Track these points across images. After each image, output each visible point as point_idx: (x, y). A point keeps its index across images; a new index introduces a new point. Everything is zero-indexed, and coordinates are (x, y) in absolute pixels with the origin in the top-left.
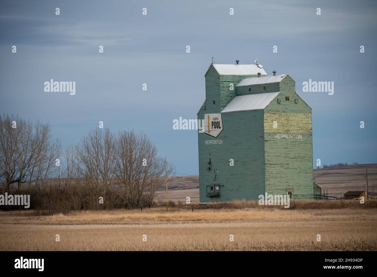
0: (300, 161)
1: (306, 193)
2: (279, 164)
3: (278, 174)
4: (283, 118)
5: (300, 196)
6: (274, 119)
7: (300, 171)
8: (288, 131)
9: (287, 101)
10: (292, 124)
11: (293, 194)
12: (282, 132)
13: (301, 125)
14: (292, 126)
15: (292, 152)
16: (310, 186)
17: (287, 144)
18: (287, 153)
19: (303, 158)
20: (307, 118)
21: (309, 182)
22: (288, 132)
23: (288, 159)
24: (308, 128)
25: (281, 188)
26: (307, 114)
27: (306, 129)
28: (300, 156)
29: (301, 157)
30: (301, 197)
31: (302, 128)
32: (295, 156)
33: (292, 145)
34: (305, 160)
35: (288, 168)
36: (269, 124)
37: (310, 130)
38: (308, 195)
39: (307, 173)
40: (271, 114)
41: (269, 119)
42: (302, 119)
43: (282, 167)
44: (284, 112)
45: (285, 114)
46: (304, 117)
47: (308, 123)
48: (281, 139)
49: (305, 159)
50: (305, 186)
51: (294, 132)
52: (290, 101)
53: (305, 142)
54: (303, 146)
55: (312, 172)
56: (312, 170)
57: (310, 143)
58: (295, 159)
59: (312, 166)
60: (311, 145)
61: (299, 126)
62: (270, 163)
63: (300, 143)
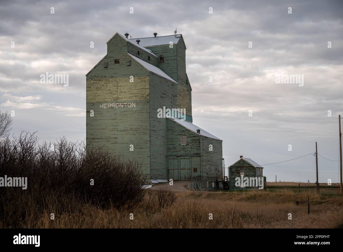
0: (133, 134)
2: (104, 138)
4: (111, 85)
6: (99, 86)
8: (118, 98)
9: (117, 65)
10: (122, 90)
12: (109, 100)
13: (135, 91)
14: (122, 93)
15: (122, 124)
16: (145, 164)
17: (115, 114)
18: (116, 125)
19: (136, 130)
20: (143, 82)
21: (144, 159)
22: (117, 100)
23: (116, 132)
24: (144, 94)
26: (143, 77)
27: (142, 96)
28: (132, 128)
29: (134, 130)
31: (136, 94)
32: (126, 129)
33: (122, 116)
34: (139, 133)
35: (116, 143)
36: (92, 92)
37: (148, 96)
39: (142, 148)
40: (96, 81)
41: (92, 87)
42: (135, 84)
43: (108, 142)
44: (112, 77)
45: (113, 79)
46: (139, 81)
47: (145, 89)
48: (108, 109)
49: (139, 131)
51: (126, 99)
52: (120, 64)
53: (141, 111)
54: (137, 117)
55: (149, 147)
56: (148, 145)
57: (147, 113)
58: (126, 132)
59: (149, 140)
60: (148, 114)
61: (132, 93)
62: (92, 137)
63: (132, 112)
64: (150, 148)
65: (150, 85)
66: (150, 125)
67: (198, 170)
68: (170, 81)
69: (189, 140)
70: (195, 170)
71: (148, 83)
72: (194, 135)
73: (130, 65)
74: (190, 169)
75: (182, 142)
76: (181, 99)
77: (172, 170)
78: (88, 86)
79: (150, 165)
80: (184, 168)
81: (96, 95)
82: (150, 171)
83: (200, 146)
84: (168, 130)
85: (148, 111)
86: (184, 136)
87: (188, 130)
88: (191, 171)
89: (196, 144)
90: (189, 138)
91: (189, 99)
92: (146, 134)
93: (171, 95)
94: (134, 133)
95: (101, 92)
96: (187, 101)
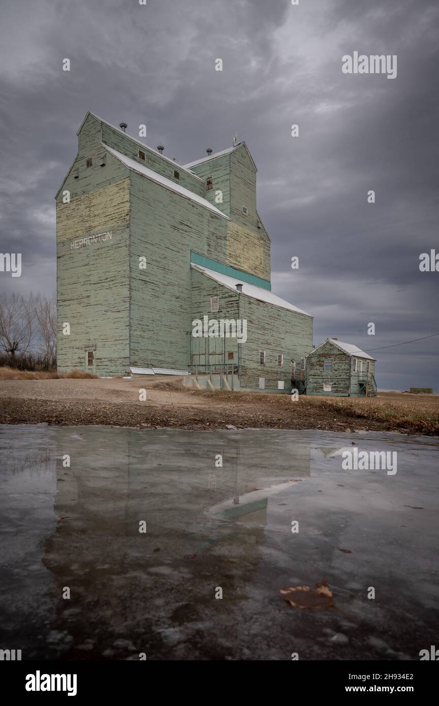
0: (108, 287)
1: (116, 355)
2: (76, 297)
3: (74, 317)
4: (83, 207)
5: (106, 360)
6: (69, 212)
7: (106, 308)
8: (91, 228)
10: (97, 213)
11: (95, 357)
12: (80, 233)
13: (110, 211)
14: (96, 218)
15: (96, 272)
16: (123, 340)
17: (88, 256)
18: (88, 274)
19: (112, 280)
20: (121, 190)
21: (122, 331)
22: (90, 231)
23: (88, 287)
24: (122, 213)
25: (77, 344)
26: (122, 181)
27: (120, 216)
28: (108, 277)
29: (109, 280)
30: (108, 363)
31: (112, 216)
32: (100, 279)
33: (96, 257)
34: (115, 285)
35: (89, 305)
36: (63, 224)
37: (127, 215)
38: (120, 358)
39: (119, 311)
40: (66, 204)
41: (62, 215)
42: (112, 198)
43: (80, 304)
44: (84, 192)
45: (85, 196)
46: (116, 189)
47: (124, 203)
48: (79, 249)
49: (116, 282)
50: (115, 340)
51: (99, 228)
52: (92, 167)
53: (118, 244)
54: (114, 255)
55: (128, 309)
56: (127, 305)
57: (126, 246)
58: (100, 285)
59: (128, 296)
60: (127, 249)
61: (107, 215)
62: (63, 297)
63: (107, 249)
64: (130, 310)
65: (130, 194)
66: (130, 268)
67: (236, 356)
68: (205, 208)
69: (223, 302)
70: (231, 355)
71: (127, 191)
72: (231, 294)
73: (103, 165)
74: (222, 354)
75: (213, 308)
76: (241, 247)
77: (197, 355)
78: (58, 215)
79: (130, 342)
80: (214, 352)
81: (67, 227)
82: (130, 353)
83: (238, 313)
84: (193, 288)
85: (128, 243)
86: (215, 297)
87: (222, 286)
88: (223, 358)
89: (233, 309)
90: (223, 299)
91: (262, 252)
92: (125, 285)
93: (206, 233)
94: (110, 285)
95: (71, 221)
96: (258, 255)
